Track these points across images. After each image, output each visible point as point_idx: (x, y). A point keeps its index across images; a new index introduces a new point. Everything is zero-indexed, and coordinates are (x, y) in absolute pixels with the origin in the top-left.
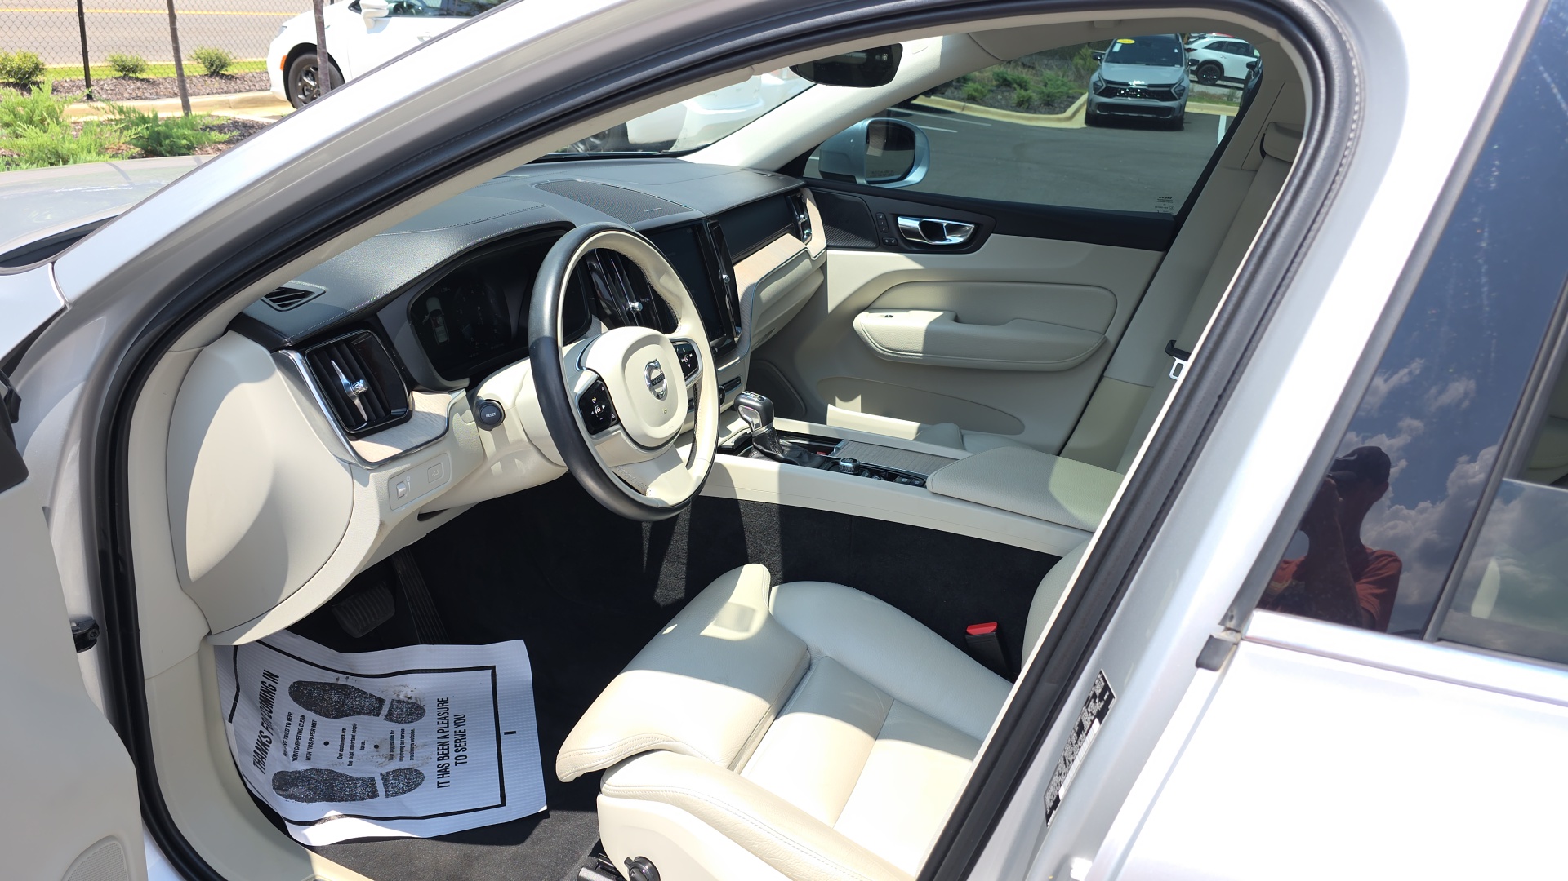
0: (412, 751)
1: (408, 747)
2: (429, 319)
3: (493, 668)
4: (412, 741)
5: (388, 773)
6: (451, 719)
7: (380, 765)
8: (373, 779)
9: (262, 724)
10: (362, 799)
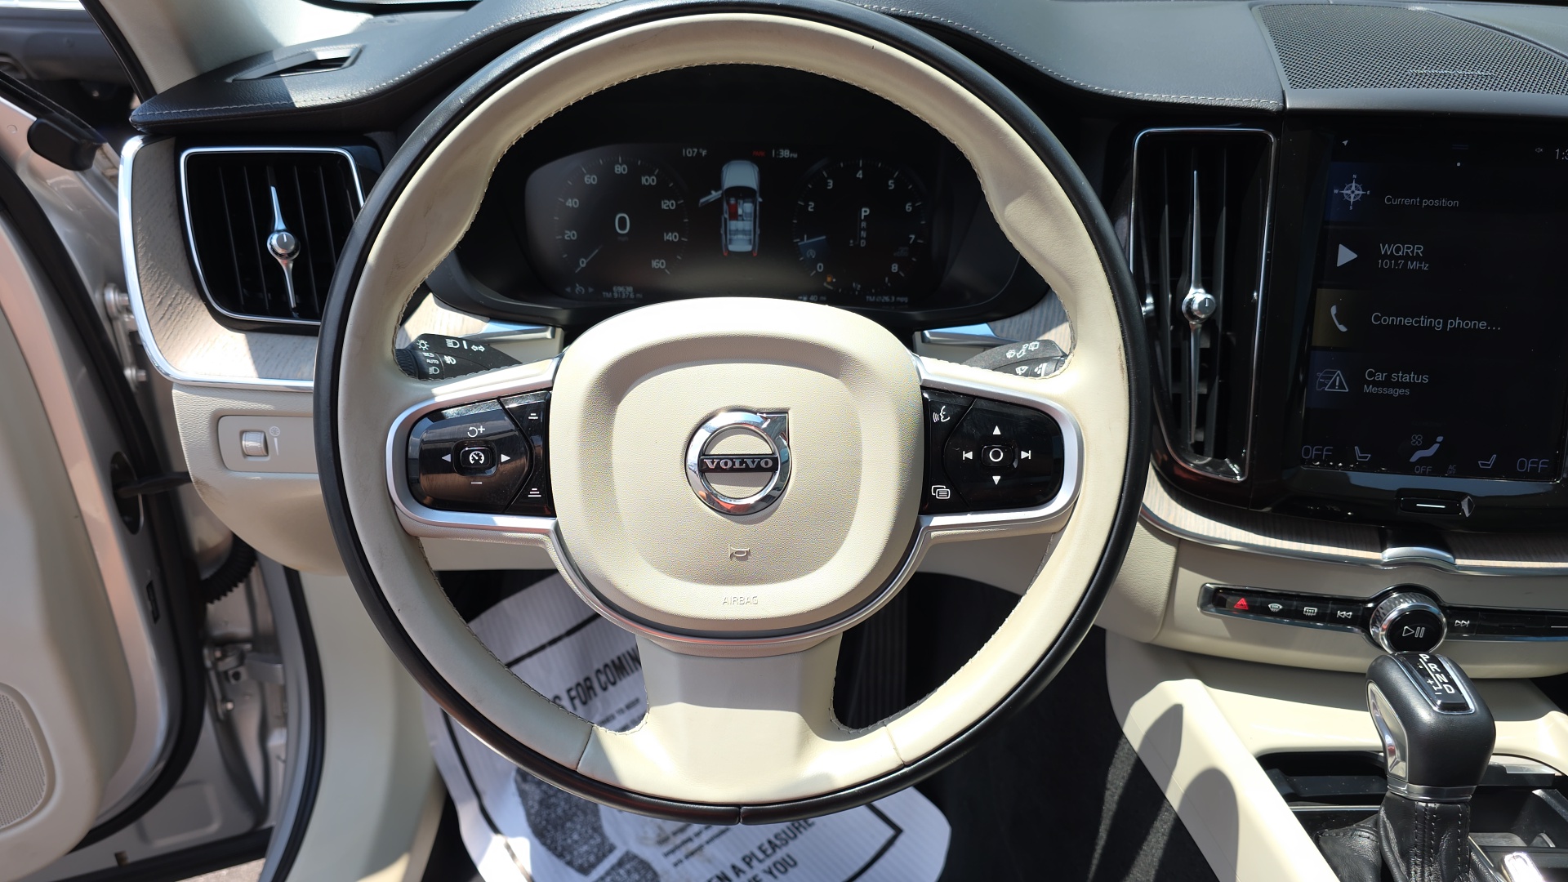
0: (692, 854)
1: (691, 846)
2: (719, 202)
3: (898, 831)
4: (708, 842)
5: (635, 857)
6: (780, 854)
7: (642, 840)
8: (612, 849)
9: (569, 691)
10: (570, 863)
